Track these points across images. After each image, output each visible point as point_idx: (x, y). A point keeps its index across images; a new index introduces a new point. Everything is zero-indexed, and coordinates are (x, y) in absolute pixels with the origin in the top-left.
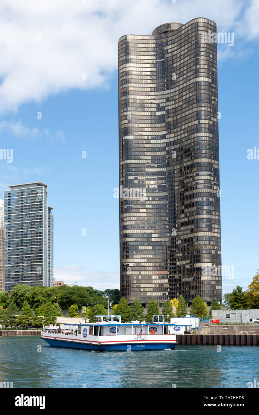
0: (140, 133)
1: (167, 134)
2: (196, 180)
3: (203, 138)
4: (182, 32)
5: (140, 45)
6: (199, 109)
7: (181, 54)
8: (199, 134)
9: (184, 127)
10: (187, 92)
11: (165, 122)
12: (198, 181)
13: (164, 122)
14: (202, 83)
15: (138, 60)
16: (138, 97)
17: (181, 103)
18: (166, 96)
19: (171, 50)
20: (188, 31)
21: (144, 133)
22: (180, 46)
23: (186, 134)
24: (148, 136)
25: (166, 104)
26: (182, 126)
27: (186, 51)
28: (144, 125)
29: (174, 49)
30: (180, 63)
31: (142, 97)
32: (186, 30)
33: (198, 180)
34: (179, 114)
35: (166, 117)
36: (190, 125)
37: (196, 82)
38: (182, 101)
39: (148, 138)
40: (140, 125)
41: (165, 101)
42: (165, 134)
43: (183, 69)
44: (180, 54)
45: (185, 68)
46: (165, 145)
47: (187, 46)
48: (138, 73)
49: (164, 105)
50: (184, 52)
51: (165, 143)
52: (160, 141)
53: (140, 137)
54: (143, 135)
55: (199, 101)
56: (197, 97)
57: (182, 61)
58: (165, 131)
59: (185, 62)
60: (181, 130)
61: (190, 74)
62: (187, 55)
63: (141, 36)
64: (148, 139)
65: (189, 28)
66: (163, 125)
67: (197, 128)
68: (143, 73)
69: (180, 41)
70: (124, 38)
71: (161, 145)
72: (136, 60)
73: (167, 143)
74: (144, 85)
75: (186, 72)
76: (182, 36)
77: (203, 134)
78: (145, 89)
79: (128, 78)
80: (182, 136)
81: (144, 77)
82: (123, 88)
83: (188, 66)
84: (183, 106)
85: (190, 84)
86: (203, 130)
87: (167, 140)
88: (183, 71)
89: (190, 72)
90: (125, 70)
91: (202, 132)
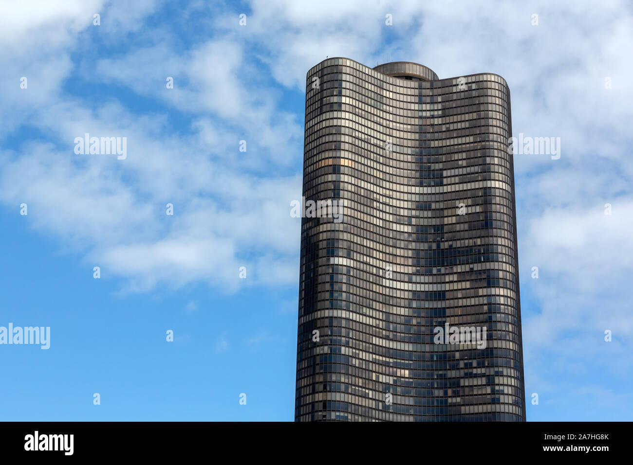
2: (498, 385)
3: (502, 300)
5: (367, 85)
6: (491, 240)
7: (452, 127)
8: (493, 289)
9: (459, 269)
12: (501, 388)
14: (497, 192)
17: (453, 220)
18: (414, 198)
20: (470, 90)
22: (447, 112)
23: (467, 285)
24: (378, 269)
25: (414, 214)
26: (455, 265)
27: (467, 124)
28: (371, 244)
29: (432, 113)
32: (465, 88)
33: (503, 385)
34: (447, 241)
37: (485, 189)
38: (454, 216)
39: (378, 272)
42: (411, 272)
43: (456, 157)
44: (448, 126)
45: (464, 155)
46: (410, 295)
47: (467, 117)
49: (410, 213)
50: (459, 126)
51: (410, 291)
53: (365, 267)
54: (369, 264)
56: (486, 218)
57: (456, 141)
58: (410, 266)
60: (452, 274)
64: (377, 276)
67: (489, 276)
68: (373, 141)
69: (447, 103)
71: (402, 295)
73: (414, 292)
74: (372, 164)
75: (464, 163)
76: (455, 97)
77: (502, 292)
78: (375, 173)
79: (338, 139)
80: (456, 286)
81: (372, 148)
82: (331, 158)
83: (472, 154)
84: (458, 227)
85: (478, 189)
86: (501, 282)
87: (414, 285)
88: (457, 160)
89: (476, 165)
90: (335, 122)
91: (499, 287)
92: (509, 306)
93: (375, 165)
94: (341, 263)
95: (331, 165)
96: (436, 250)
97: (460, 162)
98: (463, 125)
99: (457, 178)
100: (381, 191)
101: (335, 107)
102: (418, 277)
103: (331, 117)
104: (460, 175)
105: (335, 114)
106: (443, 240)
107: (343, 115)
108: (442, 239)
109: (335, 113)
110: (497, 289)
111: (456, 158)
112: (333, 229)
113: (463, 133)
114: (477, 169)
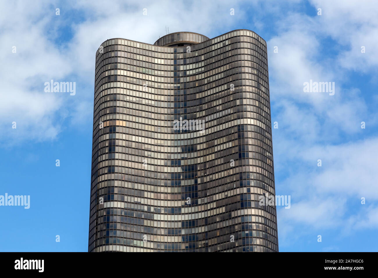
0: (136, 199)
1: (183, 207)
3: (254, 219)
4: (213, 48)
6: (244, 169)
7: (211, 79)
8: (246, 210)
9: (217, 197)
10: (225, 139)
11: (180, 186)
13: (178, 185)
14: (249, 128)
15: (135, 80)
16: (134, 138)
17: (213, 157)
18: (183, 143)
19: (191, 72)
20: (225, 46)
21: (142, 201)
22: (208, 67)
23: (223, 210)
24: (149, 207)
25: (182, 155)
26: (215, 194)
27: (222, 75)
28: (142, 187)
29: (197, 70)
30: (209, 93)
31: (140, 139)
32: (221, 45)
34: (208, 175)
35: (182, 177)
36: (230, 194)
37: (239, 126)
38: (213, 153)
39: (149, 209)
40: (136, 186)
41: (180, 150)
42: (180, 205)
43: (215, 103)
44: (209, 79)
45: (220, 101)
46: (180, 225)
47: (222, 69)
48: (134, 99)
49: (179, 157)
50: (217, 77)
51: (180, 221)
52: (170, 218)
53: (136, 207)
54: (140, 204)
55: (244, 156)
56: (240, 150)
57: (214, 91)
58: (179, 200)
59: (220, 92)
60: (212, 202)
61: (229, 112)
62: (223, 81)
63: (142, 44)
64: (149, 212)
65: (227, 43)
66: (176, 190)
67: (242, 199)
68: (144, 102)
69: (208, 60)
70: (113, 42)
71: (173, 225)
72: (132, 79)
73: (183, 222)
74: (144, 121)
75: (220, 108)
76: (213, 54)
77: (253, 212)
78: (146, 127)
79: (115, 105)
80: (215, 212)
81: (144, 108)
82: (108, 120)
83: (226, 99)
84: (217, 162)
85: (230, 127)
86: (253, 204)
87: (183, 216)
88: (215, 106)
89: (229, 108)
90: (112, 91)
91: (251, 208)
92: (260, 223)
93: (146, 121)
94: (115, 206)
95: (108, 126)
96: (194, 185)
97: (218, 108)
98: (220, 76)
99: (215, 121)
100: (153, 142)
101: (112, 79)
102: (186, 209)
103: (109, 87)
104: (218, 118)
105: (112, 85)
106: (206, 174)
107: (119, 84)
108: (204, 174)
109: (112, 83)
110: (249, 210)
111: (215, 105)
112: (109, 178)
113: (220, 82)
114: (230, 111)
